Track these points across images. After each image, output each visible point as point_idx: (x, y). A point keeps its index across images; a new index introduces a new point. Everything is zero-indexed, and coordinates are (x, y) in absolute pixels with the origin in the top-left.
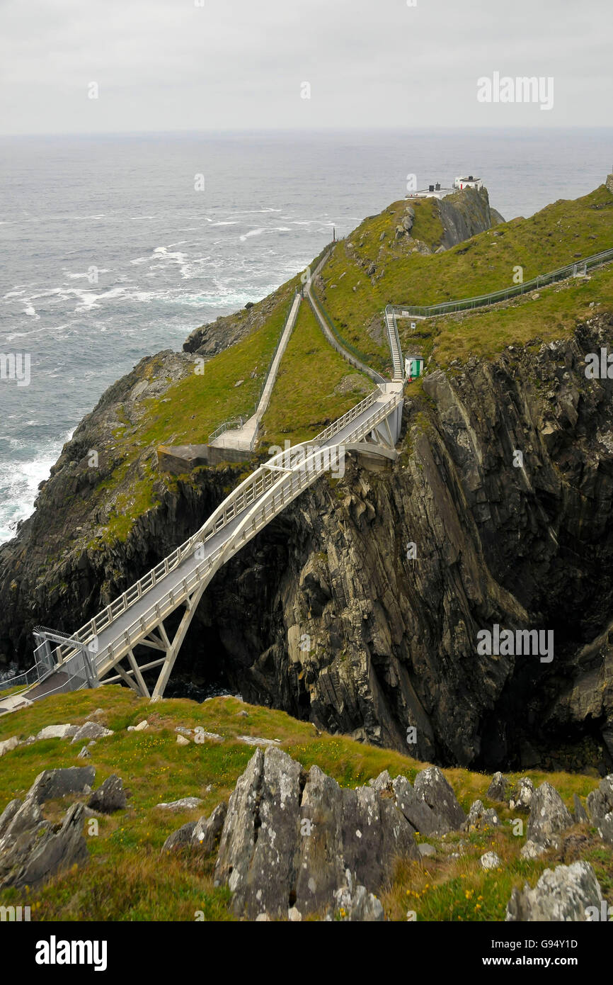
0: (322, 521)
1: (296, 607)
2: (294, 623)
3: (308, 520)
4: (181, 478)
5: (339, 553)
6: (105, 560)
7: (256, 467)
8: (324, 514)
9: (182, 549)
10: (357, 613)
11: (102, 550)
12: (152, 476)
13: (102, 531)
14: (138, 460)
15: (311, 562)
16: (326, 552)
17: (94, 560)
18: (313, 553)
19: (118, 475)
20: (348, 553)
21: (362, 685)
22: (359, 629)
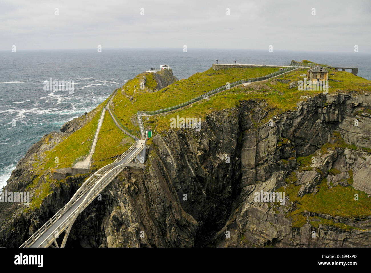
0: (118, 194)
1: (110, 228)
2: (109, 235)
3: (112, 194)
4: (61, 181)
5: (125, 206)
6: (31, 217)
7: (91, 175)
8: (118, 191)
9: (63, 209)
10: (134, 229)
11: (29, 212)
12: (49, 181)
14: (43, 175)
15: (114, 210)
16: (120, 206)
17: (26, 217)
18: (115, 207)
19: (35, 182)
20: (128, 206)
22: (135, 234)
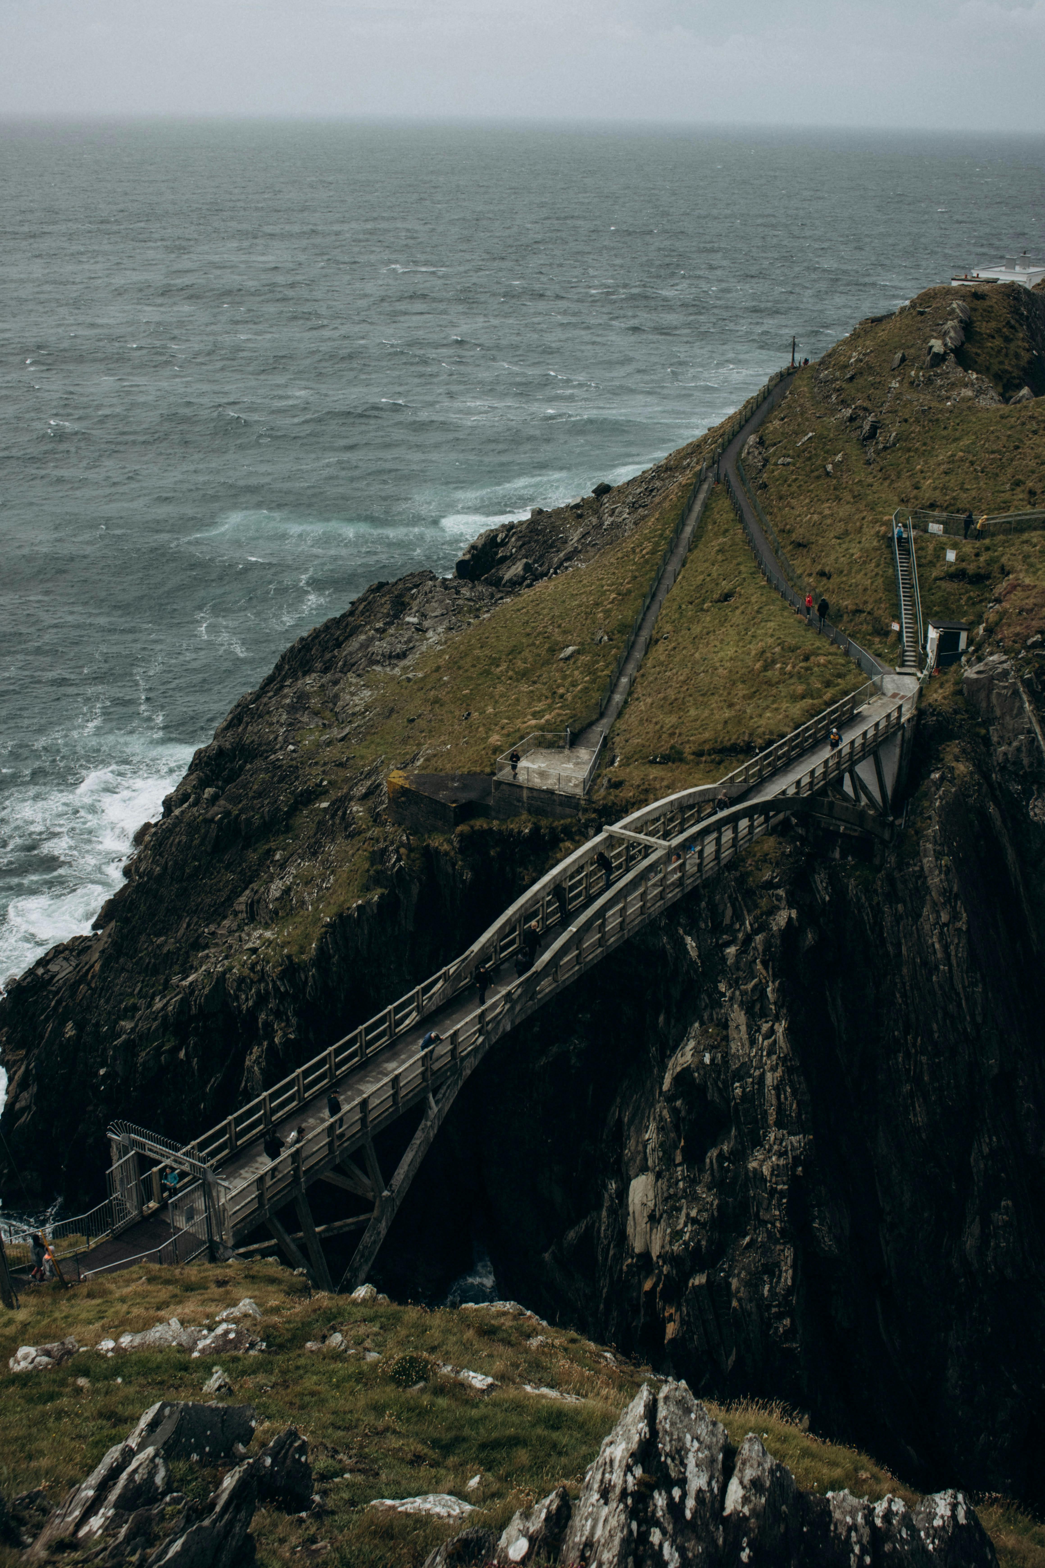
0: (724, 959)
1: (651, 1134)
2: (644, 1169)
3: (694, 954)
4: (437, 842)
5: (753, 1029)
6: (262, 999)
7: (591, 832)
8: (728, 944)
9: (426, 990)
10: (782, 1162)
11: (255, 977)
12: (375, 832)
13: (257, 936)
14: (347, 798)
15: (692, 1044)
16: (726, 1026)
17: (237, 998)
18: (697, 1025)
19: (305, 820)
20: (772, 1032)
21: (780, 1316)
22: (782, 1193)
